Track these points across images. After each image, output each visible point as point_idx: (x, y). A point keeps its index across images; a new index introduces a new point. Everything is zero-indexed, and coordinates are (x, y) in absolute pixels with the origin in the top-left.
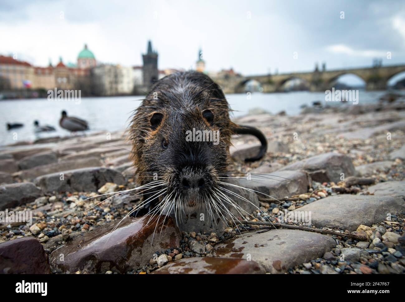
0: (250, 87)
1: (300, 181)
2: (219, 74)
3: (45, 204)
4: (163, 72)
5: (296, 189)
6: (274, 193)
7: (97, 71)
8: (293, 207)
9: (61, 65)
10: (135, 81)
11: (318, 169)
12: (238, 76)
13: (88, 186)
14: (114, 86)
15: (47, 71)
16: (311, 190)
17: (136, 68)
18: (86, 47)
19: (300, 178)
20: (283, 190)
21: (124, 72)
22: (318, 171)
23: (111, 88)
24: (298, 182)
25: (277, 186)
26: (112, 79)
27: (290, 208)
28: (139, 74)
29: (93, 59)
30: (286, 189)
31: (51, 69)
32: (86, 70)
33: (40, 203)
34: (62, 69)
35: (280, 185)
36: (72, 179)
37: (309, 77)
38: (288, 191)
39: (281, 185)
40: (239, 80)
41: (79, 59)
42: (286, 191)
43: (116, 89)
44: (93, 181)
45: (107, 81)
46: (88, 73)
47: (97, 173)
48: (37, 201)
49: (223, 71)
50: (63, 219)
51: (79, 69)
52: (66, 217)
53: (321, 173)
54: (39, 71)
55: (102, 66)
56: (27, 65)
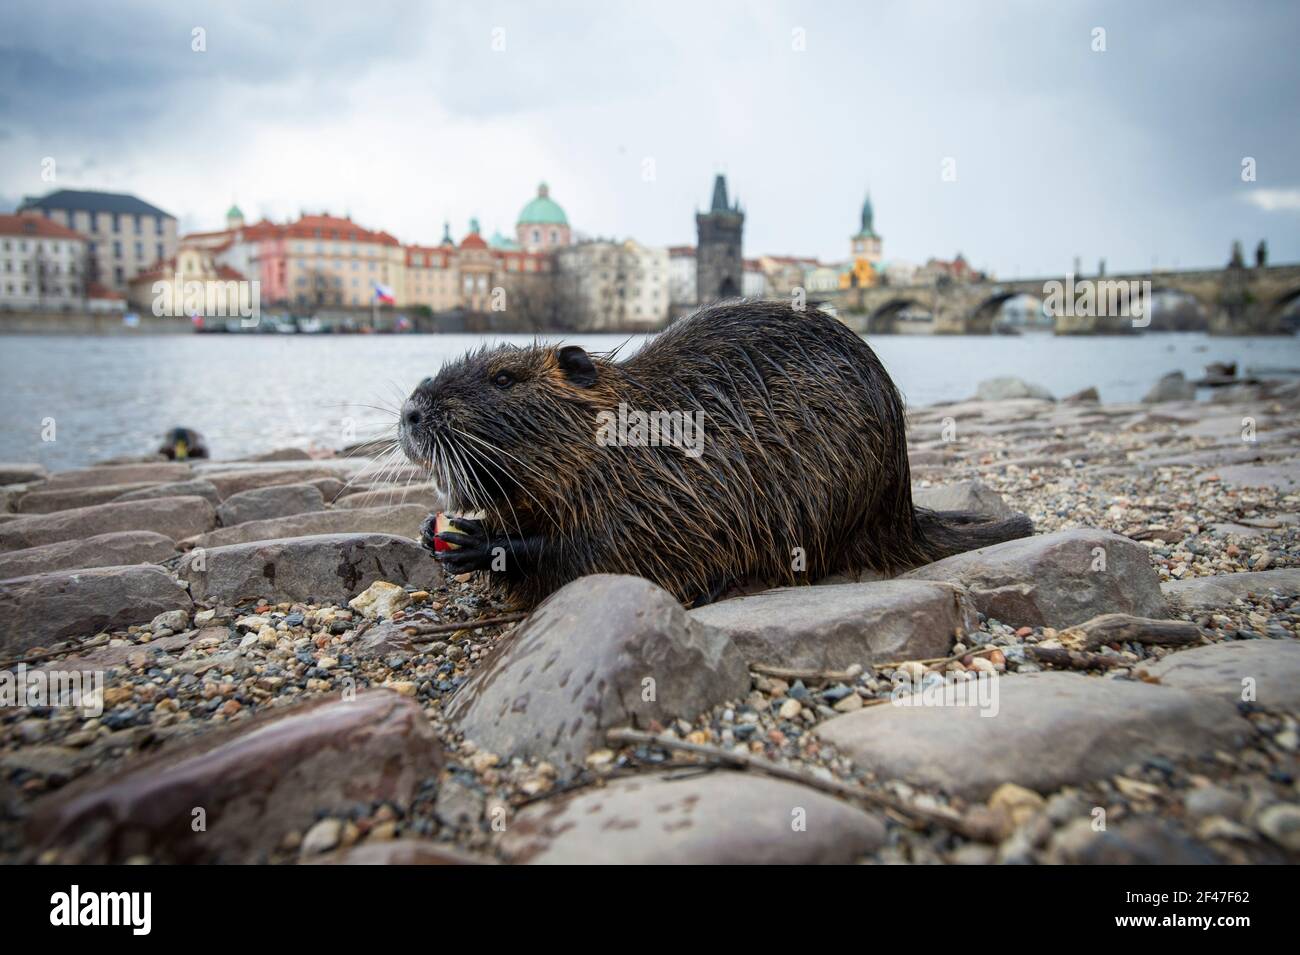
0: (1015, 313)
1: (920, 618)
2: (919, 271)
3: (177, 632)
4: (756, 265)
5: (900, 642)
6: (811, 650)
7: (570, 261)
8: (854, 701)
9: (474, 241)
10: (674, 289)
11: (1011, 582)
12: (981, 279)
13: (324, 587)
14: (616, 302)
15: (437, 260)
16: (960, 647)
17: (676, 252)
18: (543, 192)
19: (919, 607)
20: (848, 641)
21: (646, 263)
22: (1011, 588)
23: (608, 310)
24: (911, 621)
25: (825, 628)
26: (610, 283)
27: (840, 706)
28: (686, 270)
29: (563, 225)
30: (862, 638)
31: (447, 251)
32: (540, 257)
33: (165, 626)
34: (475, 254)
35: (837, 626)
36: (282, 564)
37: (1209, 288)
38: (868, 648)
39: (841, 625)
40: (981, 293)
41: (523, 226)
42: (861, 646)
43: (622, 311)
44: (341, 571)
45: (594, 289)
46: (546, 266)
47: (354, 549)
48: (158, 621)
49: (932, 263)
50: (188, 679)
51: (522, 256)
52: (200, 676)
53: (1017, 593)
54: (418, 258)
55: (585, 245)
56: (387, 240)
